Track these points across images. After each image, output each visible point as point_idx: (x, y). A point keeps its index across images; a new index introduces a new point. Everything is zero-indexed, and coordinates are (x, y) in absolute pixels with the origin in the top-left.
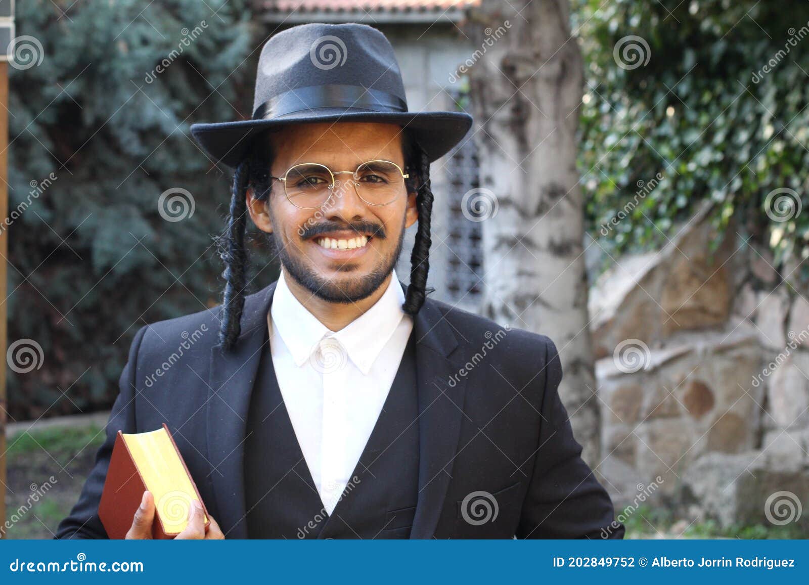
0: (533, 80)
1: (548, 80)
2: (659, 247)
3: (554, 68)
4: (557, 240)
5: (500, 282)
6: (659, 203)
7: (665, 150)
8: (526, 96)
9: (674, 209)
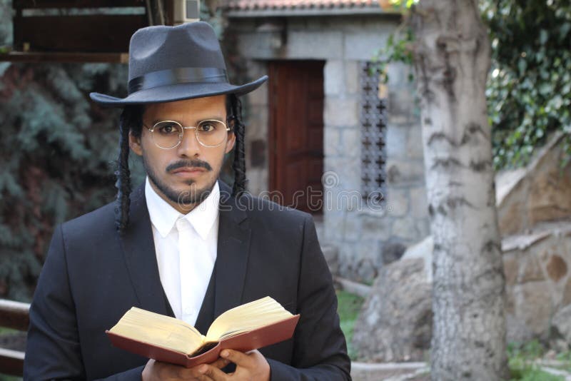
0: (457, 52)
1: (468, 53)
2: (525, 165)
3: (473, 44)
4: (476, 161)
5: (437, 191)
6: (524, 134)
7: (526, 99)
8: (453, 63)
9: (534, 139)
